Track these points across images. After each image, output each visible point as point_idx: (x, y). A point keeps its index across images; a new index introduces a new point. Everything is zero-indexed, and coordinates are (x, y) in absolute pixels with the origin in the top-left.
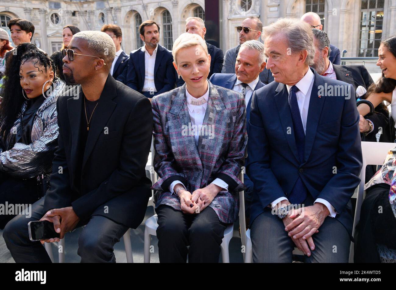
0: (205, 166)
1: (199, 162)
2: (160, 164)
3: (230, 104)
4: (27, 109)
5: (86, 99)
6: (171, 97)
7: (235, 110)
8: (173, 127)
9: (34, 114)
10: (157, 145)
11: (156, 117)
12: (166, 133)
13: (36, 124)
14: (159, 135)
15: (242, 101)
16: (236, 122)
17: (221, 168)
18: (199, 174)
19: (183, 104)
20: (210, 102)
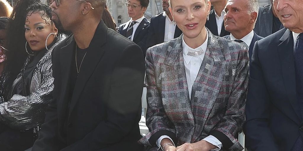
0: (197, 121)
1: (191, 116)
2: (151, 119)
3: (230, 56)
4: (29, 63)
5: (77, 47)
6: (167, 48)
7: (236, 62)
8: (166, 79)
9: (35, 67)
10: (149, 98)
11: (150, 68)
12: (158, 85)
13: (35, 76)
14: (152, 87)
15: (244, 53)
16: (235, 76)
17: (217, 126)
18: (190, 130)
19: (179, 54)
20: (208, 52)
